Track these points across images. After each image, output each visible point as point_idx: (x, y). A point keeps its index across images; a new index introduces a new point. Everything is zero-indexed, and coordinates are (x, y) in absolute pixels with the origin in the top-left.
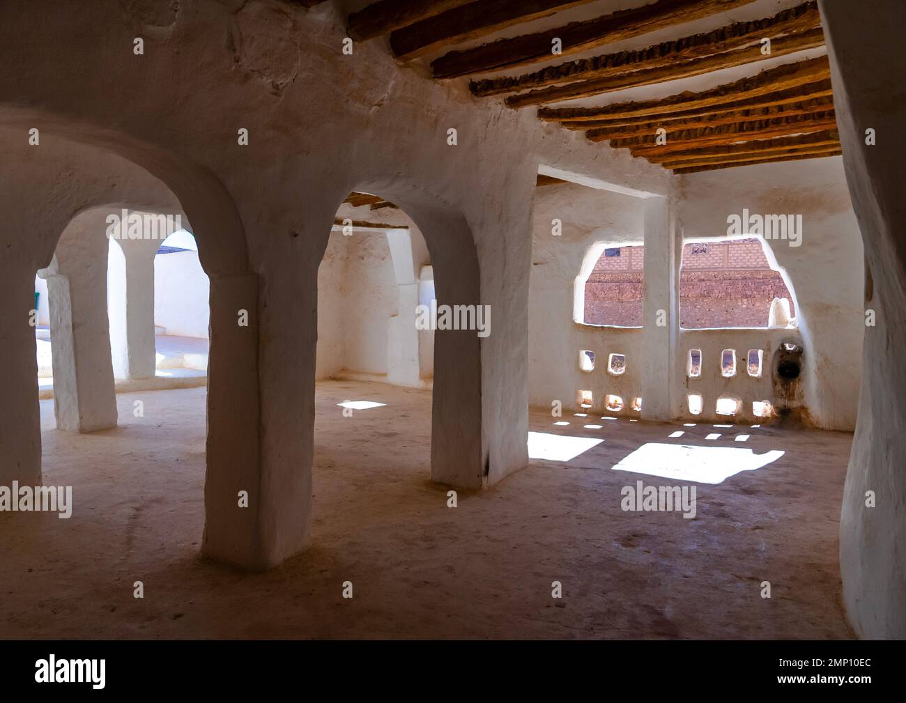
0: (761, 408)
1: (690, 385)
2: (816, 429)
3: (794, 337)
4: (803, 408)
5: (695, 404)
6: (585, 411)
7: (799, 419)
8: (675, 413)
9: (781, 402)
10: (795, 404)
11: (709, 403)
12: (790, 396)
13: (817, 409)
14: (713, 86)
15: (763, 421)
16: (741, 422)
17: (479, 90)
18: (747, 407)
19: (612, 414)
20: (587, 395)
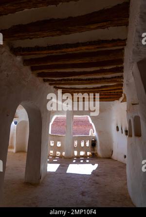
0: (88, 153)
1: (75, 149)
2: (99, 158)
3: (94, 138)
4: (97, 153)
5: (76, 153)
6: (51, 156)
7: (96, 156)
8: (72, 156)
9: (93, 152)
10: (95, 152)
11: (79, 153)
12: (94, 150)
13: (99, 153)
14: (92, 87)
15: (89, 156)
16: (85, 157)
17: (45, 81)
18: (86, 153)
19: (58, 157)
20: (52, 152)
